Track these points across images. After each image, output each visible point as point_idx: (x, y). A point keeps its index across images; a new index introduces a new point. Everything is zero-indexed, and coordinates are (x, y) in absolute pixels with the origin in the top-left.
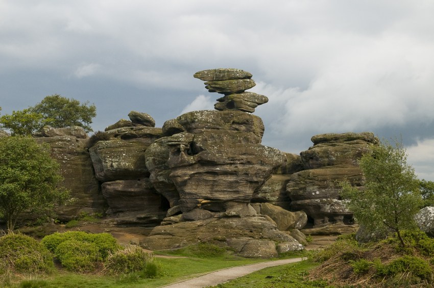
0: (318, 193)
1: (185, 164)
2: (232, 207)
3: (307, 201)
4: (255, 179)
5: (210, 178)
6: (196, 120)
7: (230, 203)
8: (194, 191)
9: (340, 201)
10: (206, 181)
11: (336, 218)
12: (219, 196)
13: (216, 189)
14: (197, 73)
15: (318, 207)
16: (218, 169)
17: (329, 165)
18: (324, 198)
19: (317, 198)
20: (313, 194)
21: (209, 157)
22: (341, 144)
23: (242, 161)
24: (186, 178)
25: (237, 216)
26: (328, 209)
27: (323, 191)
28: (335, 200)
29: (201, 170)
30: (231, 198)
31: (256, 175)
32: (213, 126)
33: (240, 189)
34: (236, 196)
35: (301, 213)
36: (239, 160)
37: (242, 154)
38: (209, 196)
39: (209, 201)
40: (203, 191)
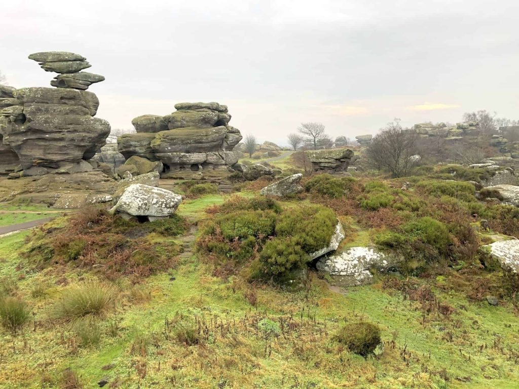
0: (169, 148)
1: (16, 132)
2: (64, 165)
3: (162, 154)
4: (82, 144)
5: (42, 143)
6: (25, 96)
7: (62, 163)
8: (28, 153)
9: (187, 154)
10: (40, 146)
11: (185, 166)
12: (52, 157)
13: (48, 152)
14: (31, 55)
15: (169, 158)
16: (47, 136)
17: (181, 127)
18: (174, 152)
19: (169, 152)
20: (166, 149)
21: (37, 127)
22: (192, 111)
23: (69, 130)
24: (20, 143)
25: (67, 173)
26: (177, 160)
27: (174, 147)
28: (183, 154)
29: (33, 137)
30: (63, 159)
31: (82, 140)
32: (42, 101)
33: (68, 151)
34: (67, 157)
35: (157, 163)
36: (66, 129)
37: (69, 124)
38: (42, 157)
39: (43, 161)
40: (37, 153)
